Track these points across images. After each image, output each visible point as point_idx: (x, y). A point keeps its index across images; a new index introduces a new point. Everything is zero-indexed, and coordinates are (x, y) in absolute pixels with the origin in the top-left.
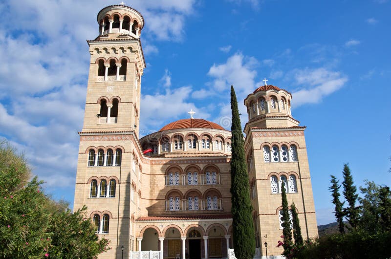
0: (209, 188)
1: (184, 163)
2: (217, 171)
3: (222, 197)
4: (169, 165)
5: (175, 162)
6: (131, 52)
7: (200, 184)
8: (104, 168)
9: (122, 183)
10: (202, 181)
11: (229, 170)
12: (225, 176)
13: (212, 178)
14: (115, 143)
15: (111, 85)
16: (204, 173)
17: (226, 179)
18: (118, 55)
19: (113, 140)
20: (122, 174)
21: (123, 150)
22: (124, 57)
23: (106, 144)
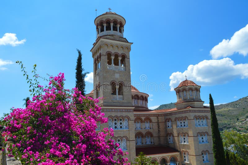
0: (147, 131)
2: (151, 121)
3: (153, 136)
6: (127, 51)
7: (142, 129)
8: (119, 131)
9: (130, 141)
10: (143, 127)
11: (156, 121)
12: (154, 124)
13: (147, 125)
14: (124, 114)
15: (117, 73)
16: (144, 122)
17: (155, 126)
18: (120, 52)
19: (123, 112)
20: (130, 135)
21: (129, 119)
22: (123, 54)
23: (119, 114)
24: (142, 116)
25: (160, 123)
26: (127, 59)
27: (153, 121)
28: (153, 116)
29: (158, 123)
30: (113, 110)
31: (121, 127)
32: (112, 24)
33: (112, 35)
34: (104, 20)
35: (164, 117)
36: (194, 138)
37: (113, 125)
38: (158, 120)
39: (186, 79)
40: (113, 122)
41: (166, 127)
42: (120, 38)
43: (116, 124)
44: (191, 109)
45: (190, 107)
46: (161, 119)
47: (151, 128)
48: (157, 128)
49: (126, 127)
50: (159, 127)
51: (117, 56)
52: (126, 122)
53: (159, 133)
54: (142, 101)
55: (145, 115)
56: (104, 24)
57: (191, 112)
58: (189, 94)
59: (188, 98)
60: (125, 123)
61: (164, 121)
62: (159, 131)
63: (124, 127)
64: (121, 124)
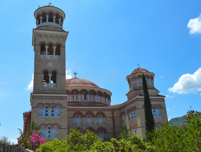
0: (100, 127)
1: (84, 111)
2: (104, 116)
3: (108, 132)
4: (75, 112)
5: (79, 110)
6: (63, 40)
7: (94, 124)
8: (50, 118)
9: (62, 128)
10: (95, 122)
11: (111, 115)
12: (108, 120)
13: (100, 120)
14: (56, 101)
15: (50, 61)
16: (96, 117)
17: (110, 121)
18: (55, 41)
19: (55, 99)
20: (62, 123)
21: (61, 106)
22: (58, 43)
23: (50, 102)
24: (93, 111)
25: (115, 118)
26: (62, 48)
27: (107, 116)
28: (107, 111)
29: (113, 118)
30: (44, 98)
31: (53, 115)
32: (47, 17)
33: (47, 26)
34: (40, 13)
35: (119, 111)
36: (142, 129)
37: (44, 113)
38: (113, 116)
39: (139, 67)
40: (44, 110)
41: (121, 122)
42: (55, 28)
43: (47, 111)
44: (138, 97)
45: (138, 95)
46: (116, 114)
47: (104, 124)
48: (112, 123)
49: (59, 115)
50: (114, 123)
51: (51, 45)
52: (59, 110)
53: (114, 129)
54: (99, 97)
55: (98, 110)
56: (40, 17)
57: (140, 101)
58: (139, 82)
59: (138, 87)
60: (56, 111)
61: (119, 115)
62: (114, 126)
63: (56, 114)
64: (53, 111)
